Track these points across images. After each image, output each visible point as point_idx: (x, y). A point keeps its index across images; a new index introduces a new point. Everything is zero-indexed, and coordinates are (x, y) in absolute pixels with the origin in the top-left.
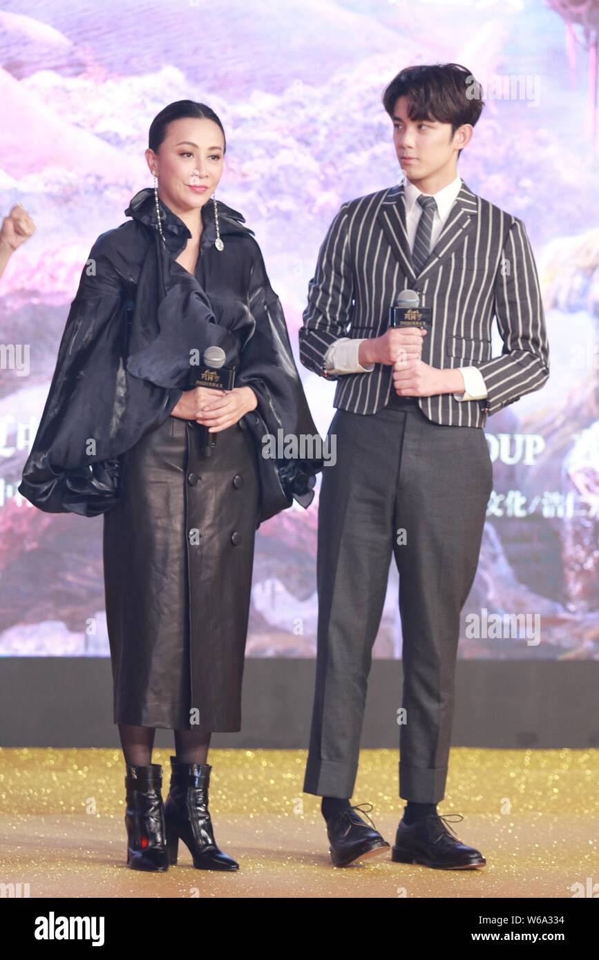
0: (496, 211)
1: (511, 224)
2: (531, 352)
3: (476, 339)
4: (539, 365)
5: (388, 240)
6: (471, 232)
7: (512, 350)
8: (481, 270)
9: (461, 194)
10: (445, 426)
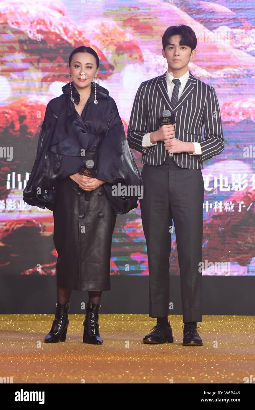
0: (204, 84)
1: (210, 89)
2: (218, 139)
3: (196, 134)
4: (220, 144)
5: (160, 95)
6: (194, 92)
7: (210, 138)
8: (198, 107)
9: (190, 77)
10: (184, 169)
